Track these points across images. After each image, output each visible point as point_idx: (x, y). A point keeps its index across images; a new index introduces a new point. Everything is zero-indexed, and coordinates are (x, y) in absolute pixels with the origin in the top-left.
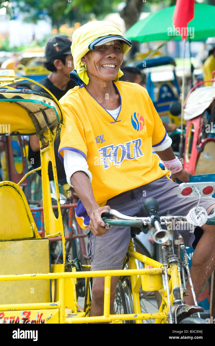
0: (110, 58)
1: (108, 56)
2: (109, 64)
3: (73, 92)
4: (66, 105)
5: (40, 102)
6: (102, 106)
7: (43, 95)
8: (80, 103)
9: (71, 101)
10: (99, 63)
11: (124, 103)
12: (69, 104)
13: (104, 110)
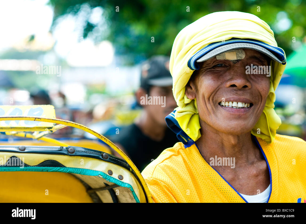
0: (235, 88)
1: (229, 84)
2: (232, 99)
3: (172, 153)
4: (155, 183)
5: (99, 173)
6: (231, 186)
7: (107, 158)
8: (187, 178)
9: (167, 174)
10: (213, 97)
11: (277, 180)
12: (161, 181)
13: (236, 193)
